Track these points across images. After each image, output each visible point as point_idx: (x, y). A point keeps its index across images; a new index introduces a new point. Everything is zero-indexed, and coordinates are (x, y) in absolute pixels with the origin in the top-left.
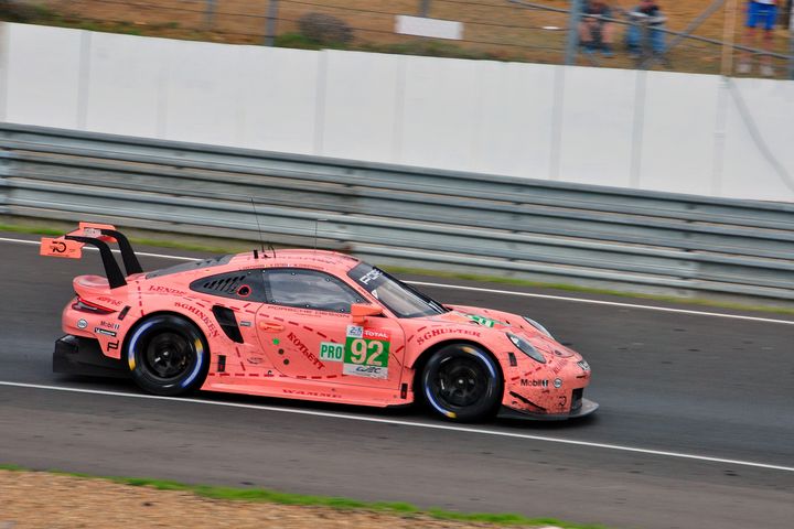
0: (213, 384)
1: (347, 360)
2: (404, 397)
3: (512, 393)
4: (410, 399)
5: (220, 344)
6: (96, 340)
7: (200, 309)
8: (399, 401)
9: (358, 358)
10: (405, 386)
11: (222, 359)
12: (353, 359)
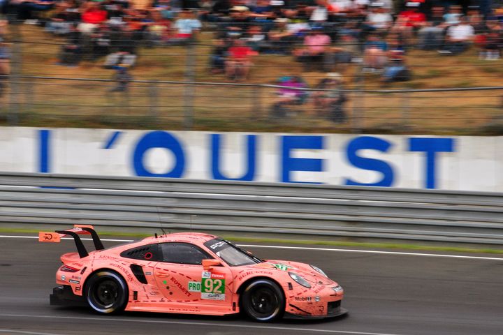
0: (131, 307)
1: (203, 291)
2: (234, 310)
3: (290, 305)
4: (237, 311)
5: (134, 285)
6: (70, 286)
7: (123, 266)
8: (232, 312)
9: (209, 289)
10: (234, 304)
11: (136, 293)
12: (206, 290)
